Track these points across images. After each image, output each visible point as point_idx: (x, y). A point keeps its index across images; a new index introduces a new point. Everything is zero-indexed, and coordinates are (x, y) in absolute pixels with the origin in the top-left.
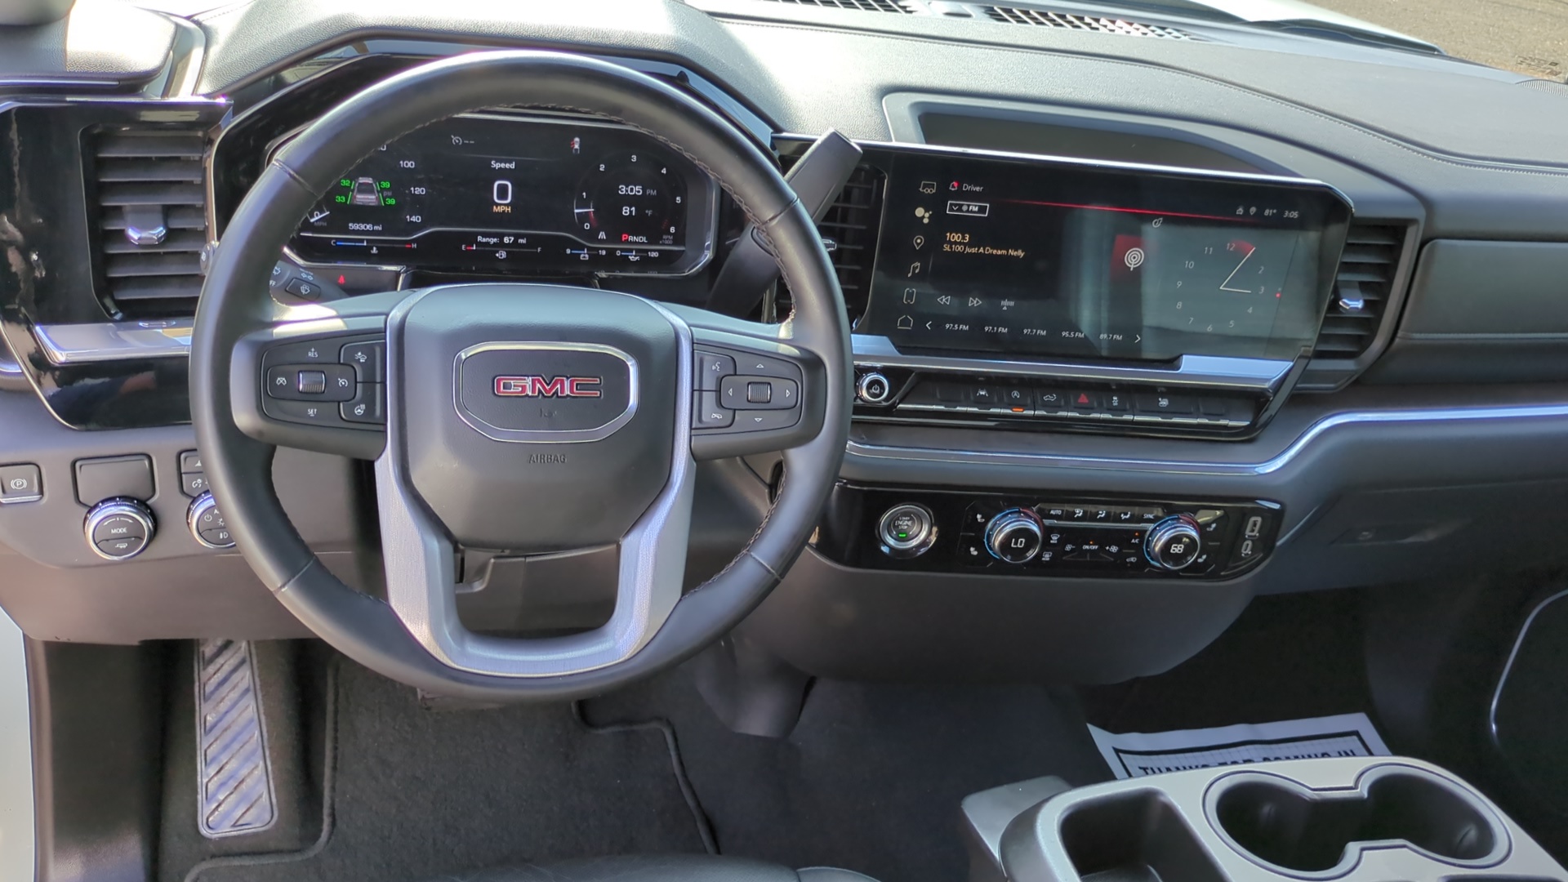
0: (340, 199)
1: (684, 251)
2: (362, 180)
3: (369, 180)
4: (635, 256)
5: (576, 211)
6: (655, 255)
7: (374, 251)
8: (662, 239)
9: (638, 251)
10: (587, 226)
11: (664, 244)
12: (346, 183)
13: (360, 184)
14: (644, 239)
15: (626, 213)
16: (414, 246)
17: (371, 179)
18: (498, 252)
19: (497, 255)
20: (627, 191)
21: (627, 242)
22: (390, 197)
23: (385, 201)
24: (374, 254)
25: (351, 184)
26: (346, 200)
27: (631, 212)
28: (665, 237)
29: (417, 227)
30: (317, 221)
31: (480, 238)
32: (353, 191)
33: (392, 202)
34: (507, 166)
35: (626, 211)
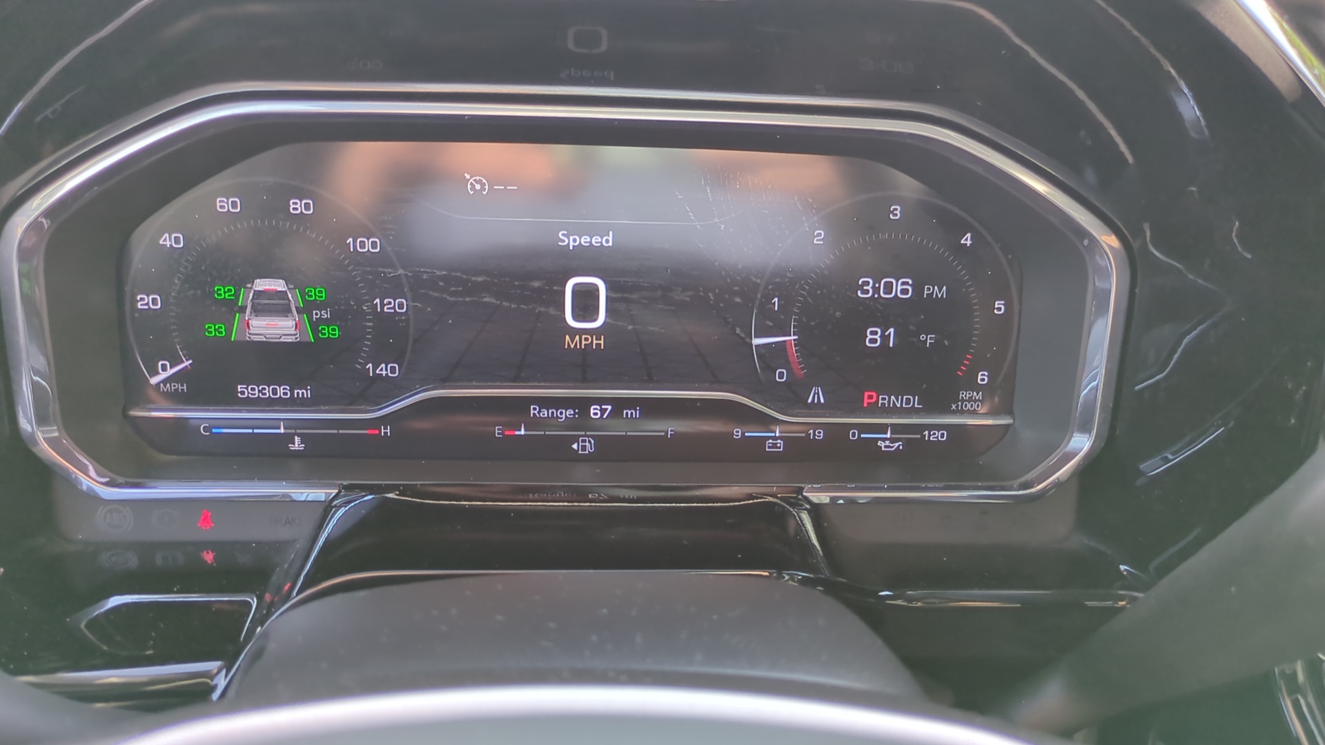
0: (214, 330)
1: (1007, 426)
2: (261, 285)
3: (279, 285)
4: (892, 440)
5: (757, 341)
6: (938, 436)
7: (297, 445)
8: (956, 400)
9: (896, 428)
10: (781, 375)
11: (962, 412)
12: (223, 292)
13: (258, 294)
14: (915, 402)
15: (874, 341)
16: (386, 431)
17: (282, 282)
18: (575, 439)
19: (575, 446)
20: (876, 290)
21: (874, 410)
22: (327, 322)
23: (315, 331)
24: (296, 454)
25: (237, 295)
26: (229, 331)
27: (885, 338)
28: (964, 395)
29: (392, 389)
30: (165, 381)
31: (534, 410)
32: (243, 310)
33: (331, 332)
34: (596, 240)
35: (873, 337)
